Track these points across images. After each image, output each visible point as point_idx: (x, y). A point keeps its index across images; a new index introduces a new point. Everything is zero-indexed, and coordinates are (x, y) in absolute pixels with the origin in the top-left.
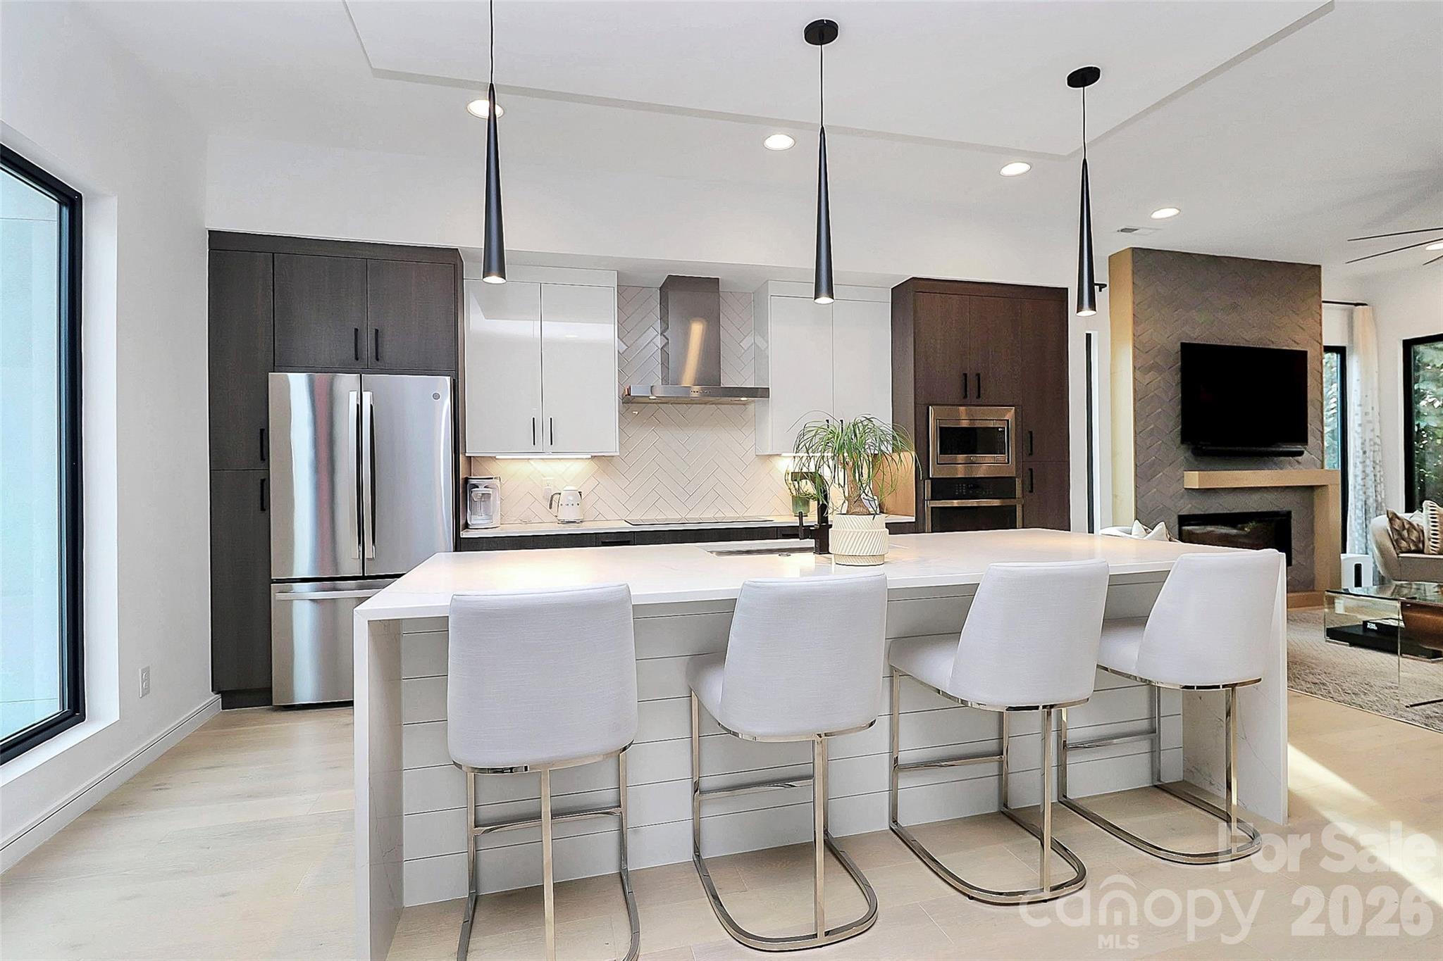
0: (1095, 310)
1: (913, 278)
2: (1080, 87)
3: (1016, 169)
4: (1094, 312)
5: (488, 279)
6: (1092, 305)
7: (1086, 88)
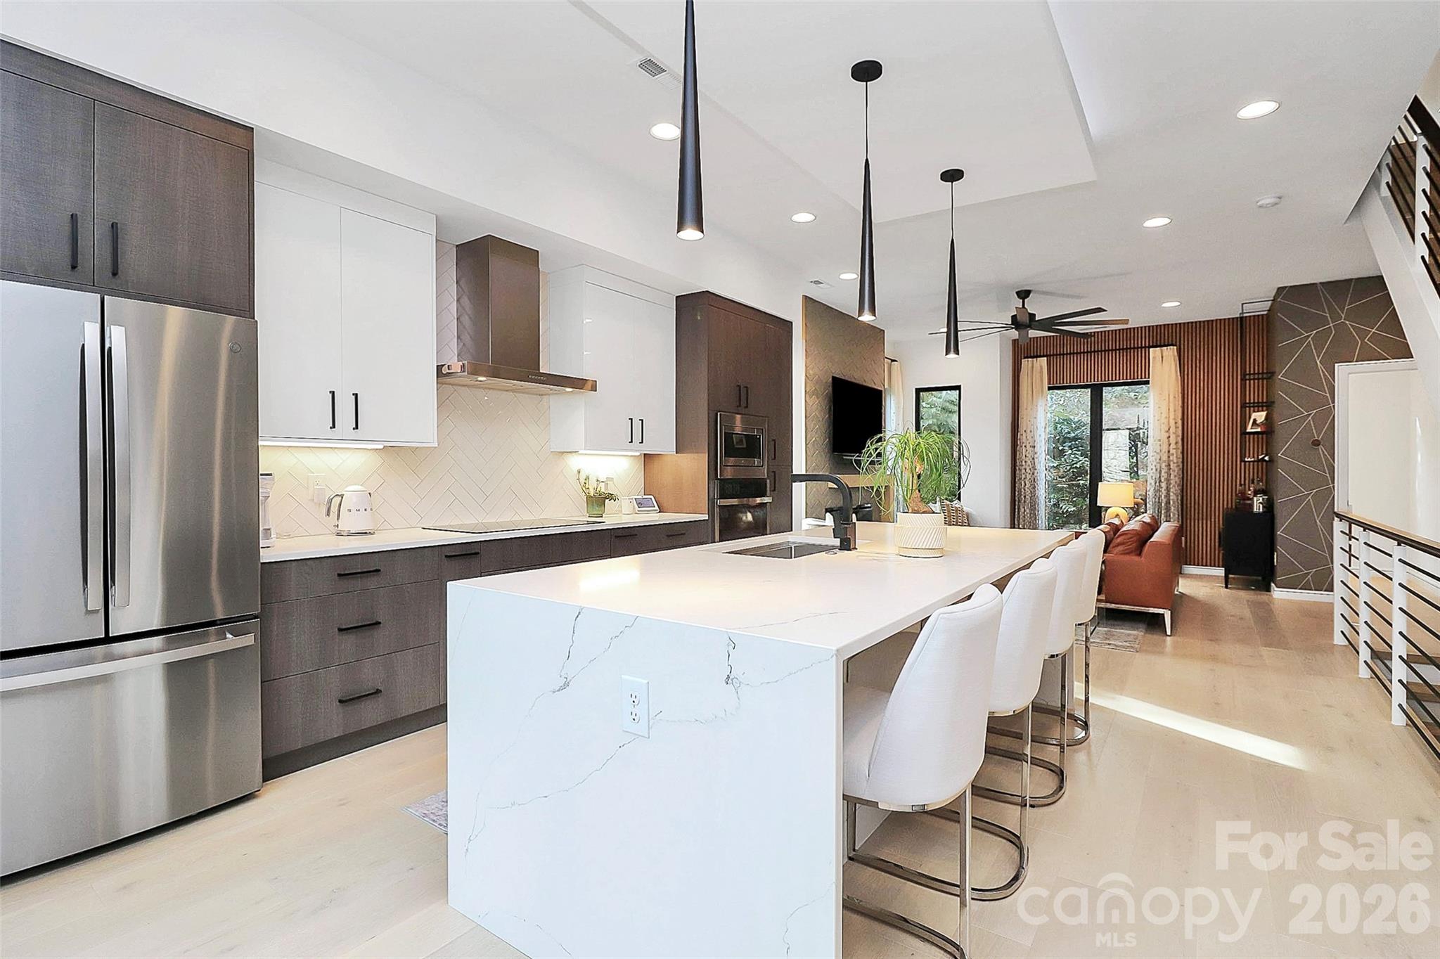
0: (958, 354)
1: (707, 291)
2: (949, 181)
3: (803, 217)
4: (957, 356)
5: (683, 234)
6: (957, 352)
7: (954, 183)
